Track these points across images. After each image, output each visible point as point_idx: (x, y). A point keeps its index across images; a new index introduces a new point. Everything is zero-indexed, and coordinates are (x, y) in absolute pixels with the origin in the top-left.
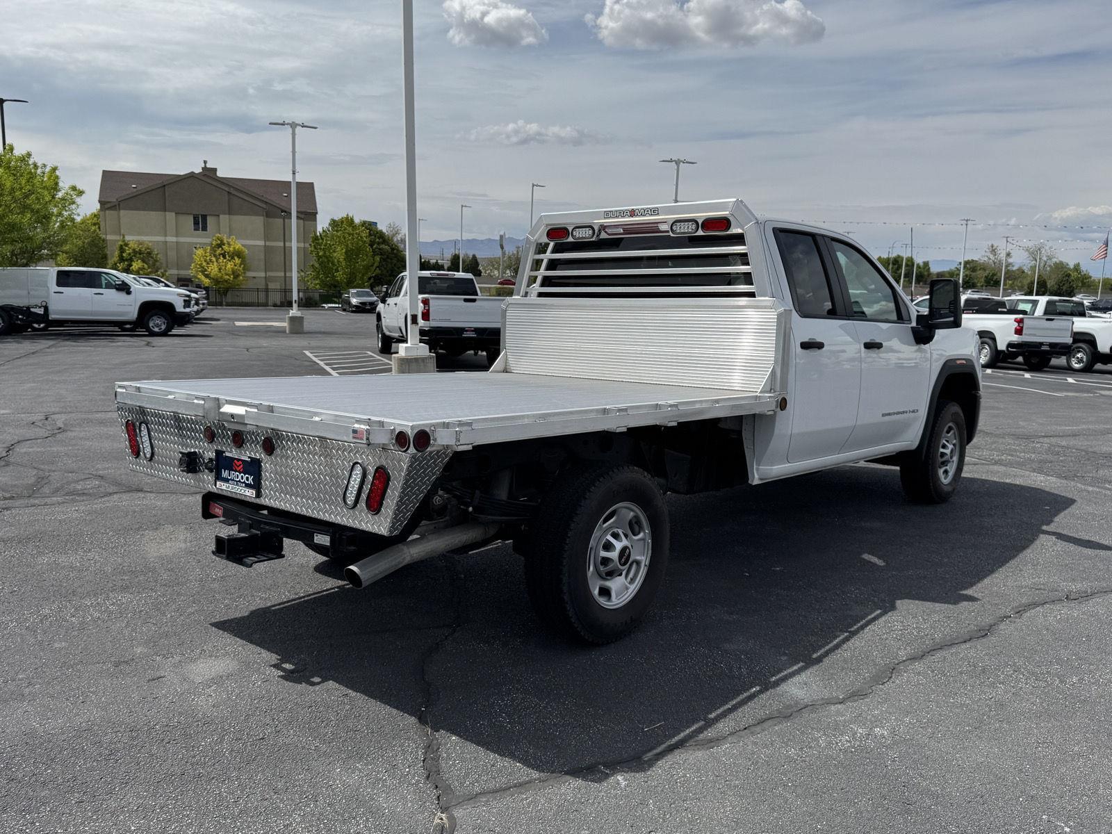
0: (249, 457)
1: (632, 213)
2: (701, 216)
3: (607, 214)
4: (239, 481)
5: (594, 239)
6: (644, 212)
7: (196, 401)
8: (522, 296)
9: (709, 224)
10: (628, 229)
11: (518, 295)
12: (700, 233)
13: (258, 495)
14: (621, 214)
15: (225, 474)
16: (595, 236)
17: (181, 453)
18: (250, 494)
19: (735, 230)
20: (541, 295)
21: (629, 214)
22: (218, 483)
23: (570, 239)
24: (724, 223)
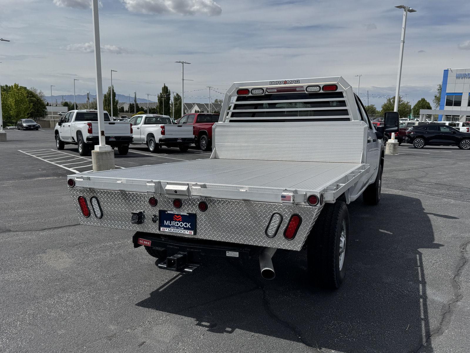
0: (187, 213)
1: (285, 82)
2: (322, 84)
3: (271, 83)
4: (179, 226)
5: (263, 95)
6: (291, 82)
7: (147, 184)
8: (224, 122)
9: (325, 87)
10: (279, 90)
11: (222, 121)
12: (321, 91)
13: (195, 233)
14: (280, 83)
15: (167, 223)
16: (264, 93)
17: (132, 213)
18: (189, 233)
19: (338, 90)
20: (231, 121)
21: (283, 83)
22: (161, 228)
23: (250, 95)
24: (335, 87)
